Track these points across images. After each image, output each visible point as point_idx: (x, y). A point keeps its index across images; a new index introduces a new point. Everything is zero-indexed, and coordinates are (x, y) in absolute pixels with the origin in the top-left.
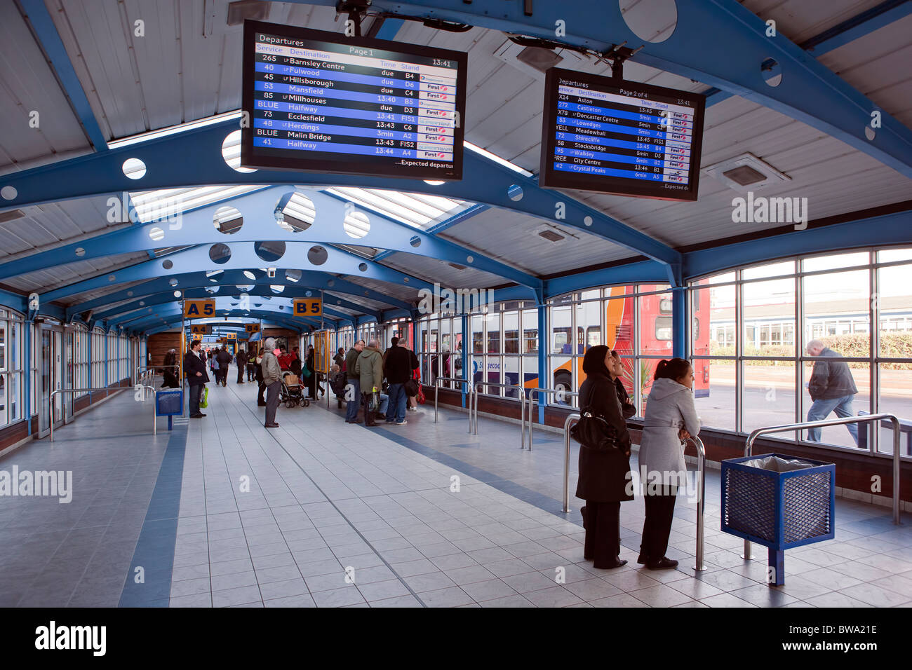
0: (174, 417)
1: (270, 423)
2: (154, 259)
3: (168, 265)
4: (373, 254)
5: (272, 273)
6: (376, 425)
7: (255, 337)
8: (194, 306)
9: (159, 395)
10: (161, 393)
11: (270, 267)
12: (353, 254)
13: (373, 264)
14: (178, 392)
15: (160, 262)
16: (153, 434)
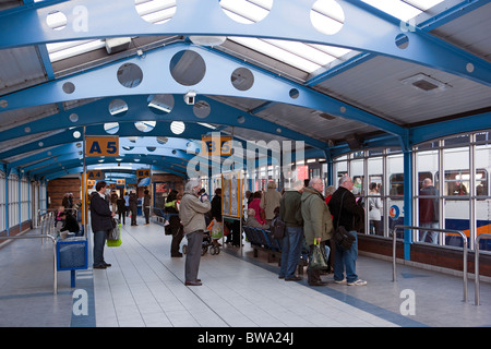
0: (78, 272)
1: (191, 280)
2: (53, 80)
3: (70, 88)
4: (306, 78)
5: (191, 99)
6: (323, 284)
7: (144, 182)
8: (95, 144)
9: (59, 245)
10: (62, 243)
11: (191, 91)
12: (284, 78)
13: (306, 90)
14: (82, 242)
15: (60, 84)
16: (53, 294)
